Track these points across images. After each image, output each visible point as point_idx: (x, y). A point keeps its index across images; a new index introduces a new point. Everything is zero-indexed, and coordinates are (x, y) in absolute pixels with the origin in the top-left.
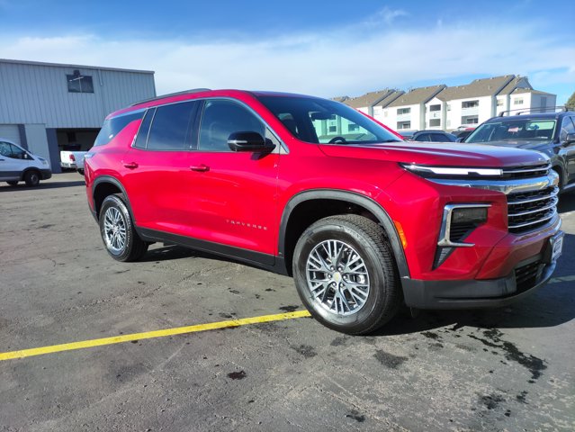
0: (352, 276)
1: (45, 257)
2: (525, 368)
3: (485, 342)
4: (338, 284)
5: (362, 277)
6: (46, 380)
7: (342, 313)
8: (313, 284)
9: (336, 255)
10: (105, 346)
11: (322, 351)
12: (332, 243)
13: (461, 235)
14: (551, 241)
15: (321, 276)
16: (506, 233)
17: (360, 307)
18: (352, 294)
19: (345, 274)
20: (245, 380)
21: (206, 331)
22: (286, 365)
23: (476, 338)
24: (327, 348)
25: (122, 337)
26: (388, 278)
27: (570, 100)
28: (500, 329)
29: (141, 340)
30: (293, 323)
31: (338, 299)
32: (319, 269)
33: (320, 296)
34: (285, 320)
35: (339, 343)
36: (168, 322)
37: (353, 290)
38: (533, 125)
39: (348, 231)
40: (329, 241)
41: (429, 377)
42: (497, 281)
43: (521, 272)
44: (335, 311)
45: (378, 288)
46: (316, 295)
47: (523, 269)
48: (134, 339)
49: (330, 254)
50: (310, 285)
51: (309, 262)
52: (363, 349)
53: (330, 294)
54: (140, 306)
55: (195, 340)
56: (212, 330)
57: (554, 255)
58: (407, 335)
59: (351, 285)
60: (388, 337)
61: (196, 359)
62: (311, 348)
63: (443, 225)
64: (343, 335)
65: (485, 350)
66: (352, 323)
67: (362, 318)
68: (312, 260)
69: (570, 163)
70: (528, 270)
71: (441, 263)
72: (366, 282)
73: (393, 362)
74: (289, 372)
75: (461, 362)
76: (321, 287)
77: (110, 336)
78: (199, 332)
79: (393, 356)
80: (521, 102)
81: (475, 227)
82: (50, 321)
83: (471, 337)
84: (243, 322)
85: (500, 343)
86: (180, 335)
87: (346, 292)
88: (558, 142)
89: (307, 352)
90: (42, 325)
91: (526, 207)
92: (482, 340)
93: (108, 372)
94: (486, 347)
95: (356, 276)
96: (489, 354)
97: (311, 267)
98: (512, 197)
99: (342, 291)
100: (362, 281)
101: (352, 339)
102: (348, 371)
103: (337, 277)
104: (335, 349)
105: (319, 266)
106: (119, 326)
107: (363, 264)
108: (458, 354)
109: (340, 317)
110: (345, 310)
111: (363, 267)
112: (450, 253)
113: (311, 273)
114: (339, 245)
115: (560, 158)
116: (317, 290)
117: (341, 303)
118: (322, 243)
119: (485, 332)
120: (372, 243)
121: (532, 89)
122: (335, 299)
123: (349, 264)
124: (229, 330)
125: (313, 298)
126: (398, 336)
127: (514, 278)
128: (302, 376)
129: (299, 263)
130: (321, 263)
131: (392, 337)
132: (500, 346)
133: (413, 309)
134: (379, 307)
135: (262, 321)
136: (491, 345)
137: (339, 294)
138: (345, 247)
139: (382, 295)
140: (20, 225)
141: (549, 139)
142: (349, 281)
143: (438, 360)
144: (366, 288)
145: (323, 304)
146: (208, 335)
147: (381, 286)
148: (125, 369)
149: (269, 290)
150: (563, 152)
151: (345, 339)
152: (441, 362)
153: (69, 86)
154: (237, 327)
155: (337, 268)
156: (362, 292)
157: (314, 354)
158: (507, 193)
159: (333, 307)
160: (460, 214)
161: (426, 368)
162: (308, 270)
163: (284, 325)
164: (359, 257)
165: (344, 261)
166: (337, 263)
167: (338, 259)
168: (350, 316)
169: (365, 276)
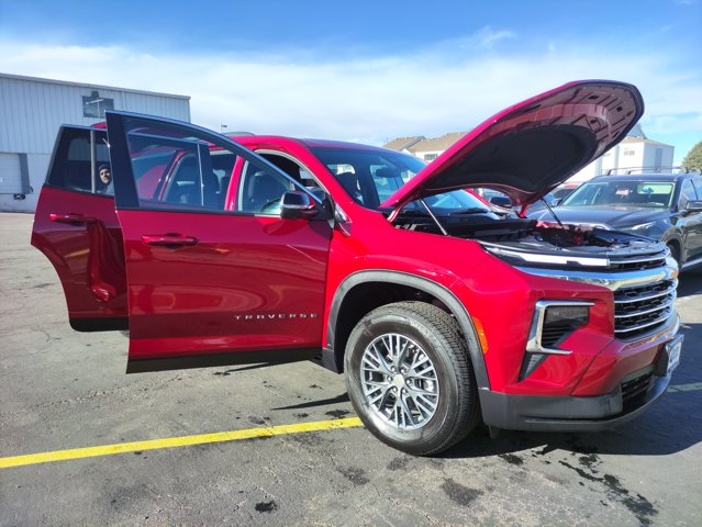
0: (417, 381)
1: (36, 328)
2: (630, 513)
3: (581, 473)
4: (399, 389)
5: (429, 382)
6: (19, 504)
7: (403, 426)
8: (369, 387)
9: (399, 354)
10: (100, 458)
11: (376, 477)
12: (394, 338)
13: (556, 339)
14: (667, 348)
15: (379, 377)
16: (612, 338)
17: (426, 421)
18: (417, 403)
19: (409, 378)
20: (274, 514)
21: (230, 441)
22: (330, 495)
23: (570, 467)
24: (382, 473)
25: (123, 445)
26: (462, 388)
27: (690, 153)
28: (599, 456)
29: (146, 451)
30: (341, 435)
31: (399, 409)
32: (376, 369)
33: (376, 403)
34: (332, 430)
35: (398, 466)
36: (184, 427)
37: (418, 398)
38: (646, 188)
39: (414, 324)
40: (390, 335)
41: (509, 520)
42: (599, 398)
43: (628, 387)
44: (395, 424)
45: (449, 400)
46: (372, 401)
47: (632, 384)
48: (138, 449)
49: (391, 351)
50: (365, 388)
51: (364, 359)
52: (429, 476)
53: (389, 401)
54: (150, 402)
55: (215, 454)
56: (238, 441)
57: (670, 365)
58: (483, 458)
59: (416, 392)
60: (460, 460)
61: (214, 481)
62: (362, 472)
63: (533, 326)
64: (403, 454)
65: (581, 484)
66: (416, 441)
67: (428, 435)
68: (368, 357)
69: (690, 235)
70: (636, 383)
71: (529, 374)
72: (435, 390)
73: (463, 496)
74: (332, 505)
75: (551, 500)
76: (379, 392)
77: (108, 444)
78: (221, 443)
79: (465, 488)
80: (632, 153)
81: (573, 330)
82: (33, 418)
83: (564, 464)
84: (278, 430)
85: (600, 475)
86: (196, 446)
87: (410, 400)
88: (676, 211)
89: (357, 477)
90: (23, 424)
91: (637, 306)
92: (577, 470)
93: (99, 495)
94: (583, 480)
95: (423, 381)
96: (585, 489)
97: (367, 365)
98: (620, 293)
99: (404, 399)
100: (430, 388)
101: (414, 460)
102: (408, 506)
103: (399, 380)
104: (392, 474)
105: (377, 365)
106: (120, 430)
107: (432, 368)
108: (547, 488)
109: (401, 431)
110: (407, 423)
111: (431, 371)
112: (541, 361)
113: (367, 373)
114: (402, 341)
115: (678, 230)
116: (373, 395)
117: (402, 413)
118: (382, 337)
119: (582, 459)
120: (445, 341)
121: (645, 138)
122: (395, 408)
123: (415, 365)
124: (259, 441)
125: (367, 404)
126: (473, 460)
127: (621, 394)
128: (349, 511)
129: (352, 360)
130: (379, 361)
131: (465, 460)
132: (600, 480)
133: (492, 427)
134: (450, 422)
135: (303, 430)
136: (588, 477)
137: (401, 403)
138: (409, 343)
139: (455, 408)
140: (10, 282)
141: (666, 206)
142: (414, 387)
143: (521, 496)
144: (434, 397)
145: (380, 414)
146: (232, 447)
147: (453, 397)
148: (124, 491)
149: (314, 386)
150: (682, 222)
151: (406, 460)
152: (525, 498)
153: (84, 109)
154: (269, 437)
155: (399, 370)
156: (429, 403)
157: (365, 481)
158: (614, 288)
159: (392, 418)
160: (555, 313)
161: (507, 507)
162: (363, 368)
163: (330, 437)
164: (427, 358)
165: (409, 360)
166: (400, 363)
167: (401, 359)
168: (414, 431)
169: (434, 382)
